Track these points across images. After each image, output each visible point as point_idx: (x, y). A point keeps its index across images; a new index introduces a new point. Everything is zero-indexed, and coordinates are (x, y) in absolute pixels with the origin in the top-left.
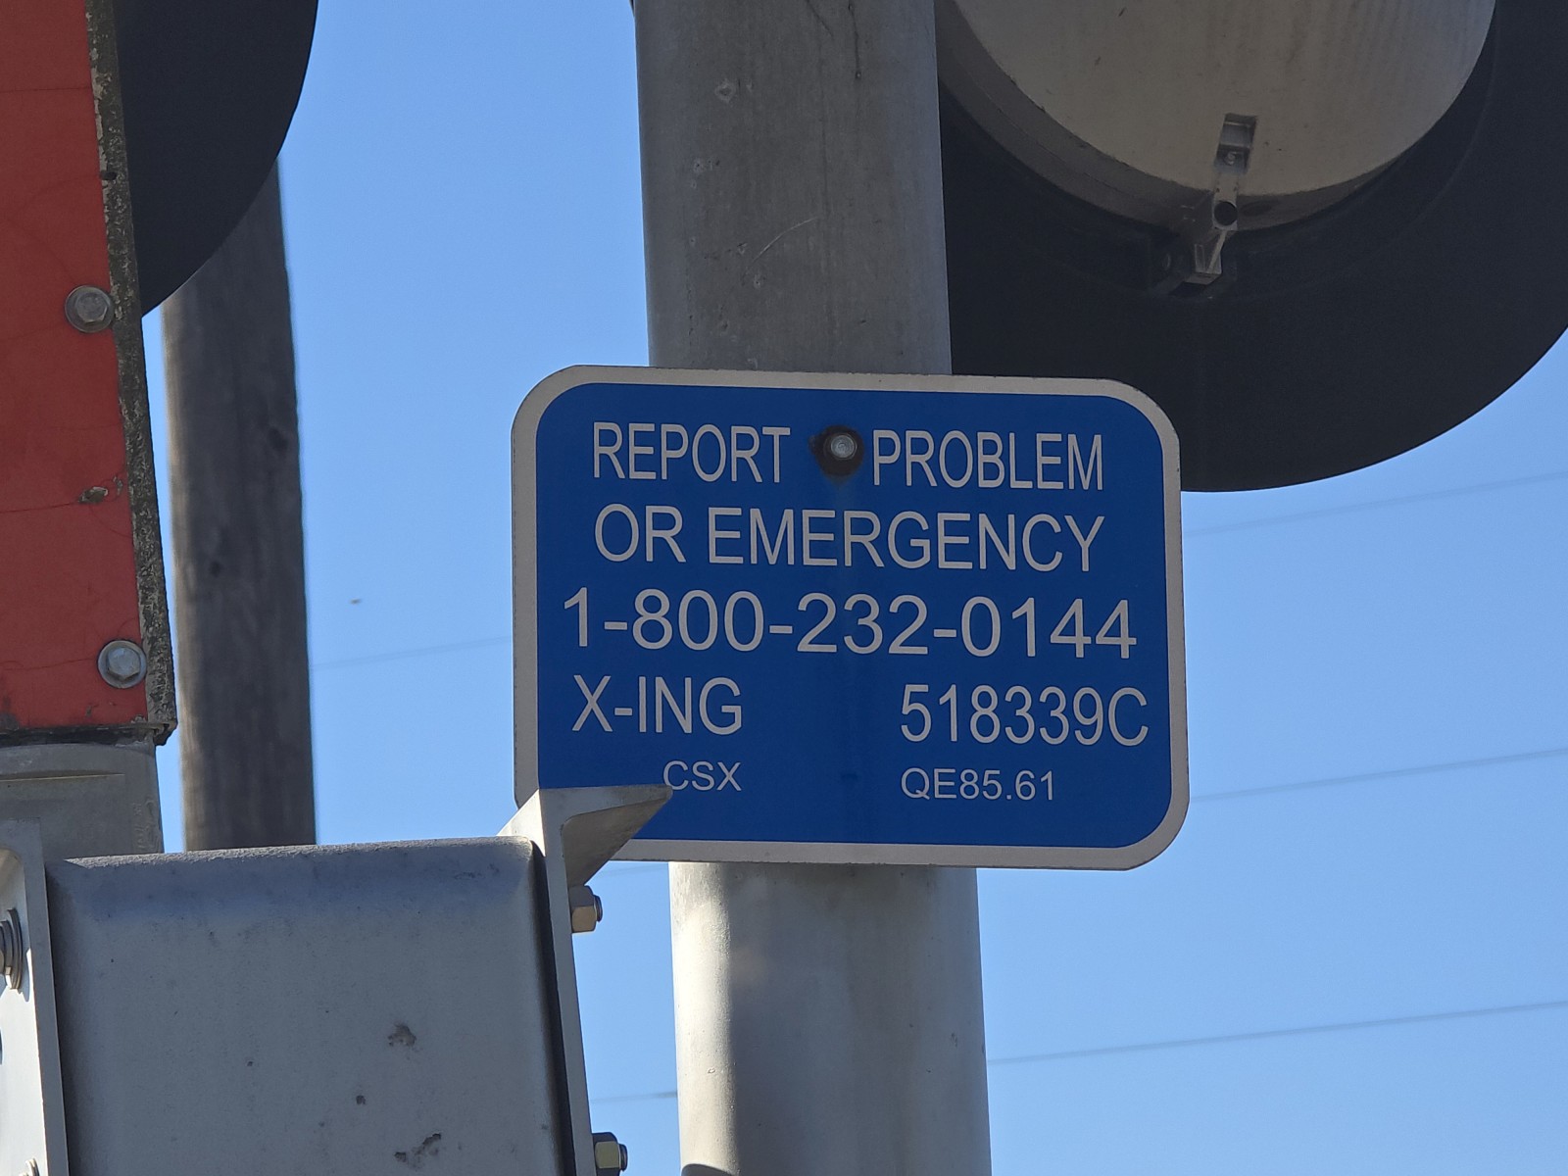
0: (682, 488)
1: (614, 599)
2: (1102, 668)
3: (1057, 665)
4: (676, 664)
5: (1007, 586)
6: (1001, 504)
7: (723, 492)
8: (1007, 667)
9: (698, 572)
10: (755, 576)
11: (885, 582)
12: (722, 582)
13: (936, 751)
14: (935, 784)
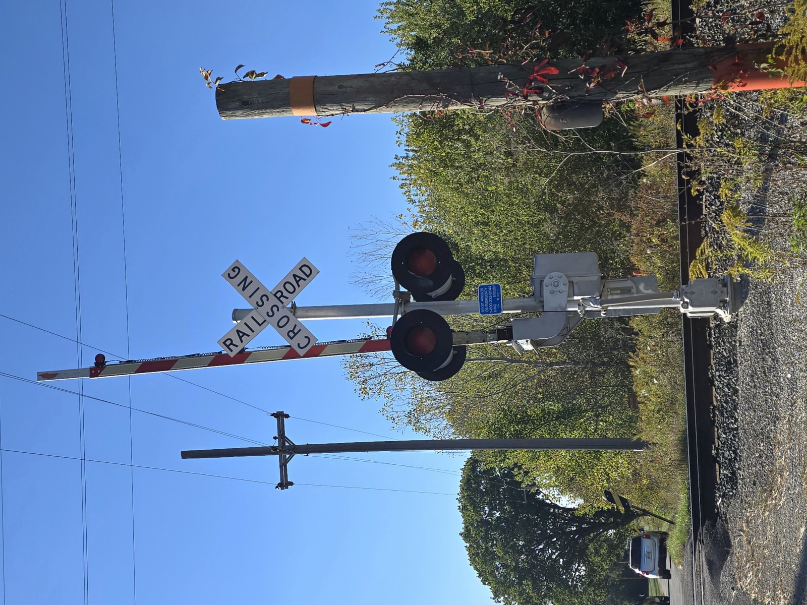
0: (485, 308)
1: (490, 310)
2: (492, 288)
3: (492, 290)
4: (493, 307)
5: (488, 292)
6: (484, 292)
7: (484, 305)
8: (492, 292)
9: (489, 307)
10: (488, 304)
11: (488, 298)
12: (489, 305)
13: (496, 295)
14: (498, 295)
